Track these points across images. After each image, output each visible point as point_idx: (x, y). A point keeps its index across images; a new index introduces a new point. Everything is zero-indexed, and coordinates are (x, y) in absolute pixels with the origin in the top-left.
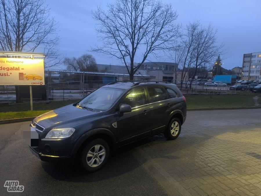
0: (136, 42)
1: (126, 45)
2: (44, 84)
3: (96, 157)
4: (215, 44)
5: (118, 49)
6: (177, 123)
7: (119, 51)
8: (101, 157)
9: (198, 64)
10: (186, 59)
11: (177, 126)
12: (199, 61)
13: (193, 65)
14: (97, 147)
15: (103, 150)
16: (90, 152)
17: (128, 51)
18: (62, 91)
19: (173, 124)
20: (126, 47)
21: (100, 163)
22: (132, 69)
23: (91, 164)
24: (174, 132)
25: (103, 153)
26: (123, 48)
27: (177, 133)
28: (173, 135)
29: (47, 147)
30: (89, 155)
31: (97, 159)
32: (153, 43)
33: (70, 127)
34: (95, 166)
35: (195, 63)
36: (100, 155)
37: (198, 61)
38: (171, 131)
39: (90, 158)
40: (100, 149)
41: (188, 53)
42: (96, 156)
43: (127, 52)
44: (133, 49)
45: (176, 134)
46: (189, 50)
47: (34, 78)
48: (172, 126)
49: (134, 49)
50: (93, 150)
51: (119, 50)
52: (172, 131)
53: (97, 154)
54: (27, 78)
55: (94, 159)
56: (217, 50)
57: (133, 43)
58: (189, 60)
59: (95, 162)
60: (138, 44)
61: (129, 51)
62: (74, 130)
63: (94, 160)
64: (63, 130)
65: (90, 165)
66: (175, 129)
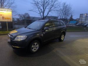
2: (12, 21)
5: (38, 10)
6: (63, 35)
8: (37, 47)
10: (61, 15)
12: (66, 16)
14: (36, 43)
15: (38, 45)
16: (33, 45)
22: (43, 17)
23: (34, 50)
24: (62, 39)
25: (38, 46)
26: (40, 10)
29: (16, 43)
30: (32, 47)
32: (51, 8)
33: (25, 35)
34: (35, 51)
35: (64, 16)
41: (62, 13)
47: (8, 19)
49: (44, 10)
50: (34, 45)
55: (34, 48)
60: (45, 8)
61: (42, 11)
62: (27, 37)
64: (22, 37)
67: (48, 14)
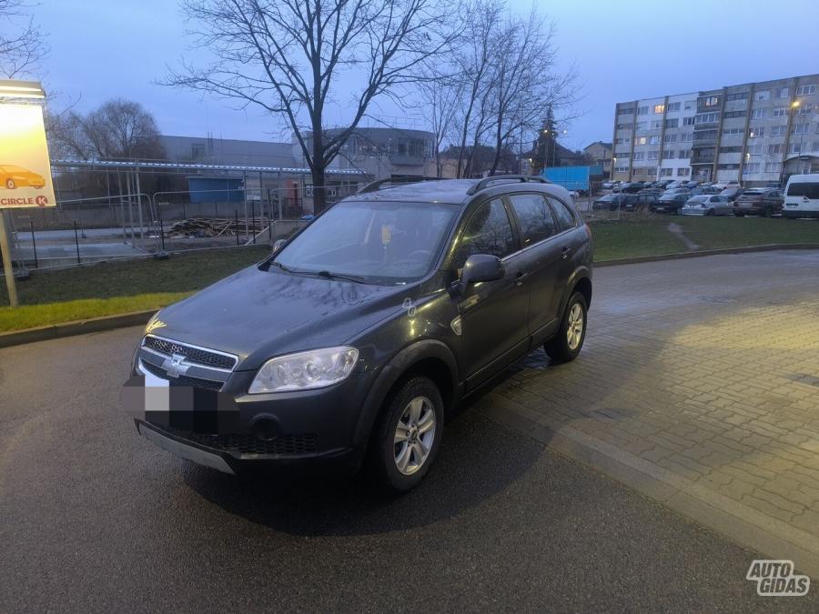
0: (326, 55)
1: (290, 64)
3: (413, 440)
4: (551, 71)
5: (270, 81)
6: (578, 309)
7: (273, 85)
9: (503, 134)
10: (467, 117)
11: (578, 319)
12: (506, 123)
13: (489, 140)
14: (417, 405)
16: (400, 424)
17: (300, 88)
18: (71, 233)
19: (572, 312)
21: (424, 459)
22: (319, 149)
23: (405, 466)
24: (573, 336)
25: (428, 423)
26: (279, 75)
27: (579, 338)
28: (572, 347)
29: (265, 425)
31: (416, 447)
33: (341, 345)
34: (414, 468)
35: (495, 129)
36: (421, 431)
37: (503, 123)
38: (568, 333)
39: (400, 446)
40: (424, 411)
41: (473, 99)
42: (414, 435)
43: (294, 88)
44: (318, 79)
45: (576, 343)
46: (476, 87)
48: (570, 319)
49: (322, 79)
50: (407, 418)
51: (274, 82)
52: (570, 333)
53: (416, 428)
55: (409, 446)
56: (558, 88)
57: (315, 59)
58: (478, 120)
59: (413, 457)
60: (334, 59)
61: (303, 85)
62: (355, 355)
63: (410, 449)
64: (315, 358)
65: (402, 470)
66: (574, 328)
67: (362, 109)
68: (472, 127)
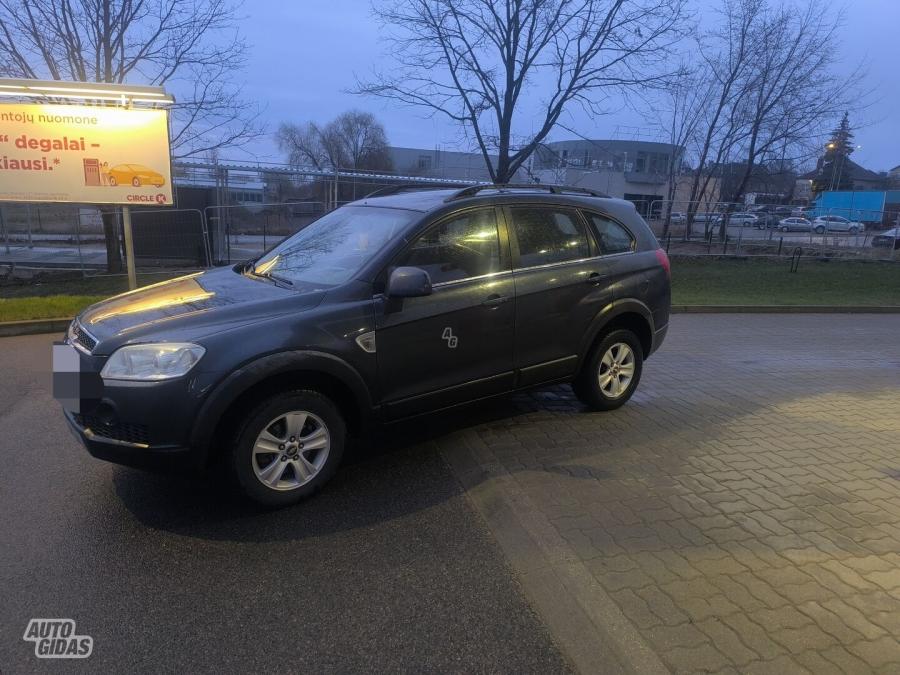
1: (484, 69)
2: (170, 202)
3: (292, 453)
4: (830, 69)
5: (455, 86)
6: (624, 350)
7: (458, 92)
8: (312, 455)
9: (757, 147)
10: (712, 127)
11: (624, 362)
12: (764, 135)
13: (738, 153)
14: (296, 419)
15: (322, 430)
16: (265, 434)
17: (491, 94)
19: (609, 352)
20: (484, 77)
21: (308, 478)
22: (504, 158)
23: (272, 478)
24: (613, 378)
25: (320, 440)
27: (624, 386)
28: (608, 394)
29: (107, 408)
30: (262, 446)
31: (297, 464)
32: (583, 59)
33: (187, 341)
34: (287, 486)
35: (748, 143)
36: (307, 447)
37: (759, 135)
38: (601, 377)
39: (266, 459)
40: (309, 428)
41: (722, 105)
42: (291, 451)
43: (487, 97)
44: (511, 82)
45: (619, 391)
46: (726, 91)
47: (135, 179)
48: (606, 359)
49: (514, 86)
50: (280, 430)
51: (459, 87)
52: (604, 379)
53: (296, 443)
54: (114, 178)
55: (282, 460)
56: (838, 92)
57: (510, 63)
58: (726, 129)
59: (290, 473)
60: (526, 66)
61: (495, 91)
62: (201, 352)
63: (283, 465)
64: (161, 350)
65: (268, 483)
66: (615, 372)
68: (717, 140)
